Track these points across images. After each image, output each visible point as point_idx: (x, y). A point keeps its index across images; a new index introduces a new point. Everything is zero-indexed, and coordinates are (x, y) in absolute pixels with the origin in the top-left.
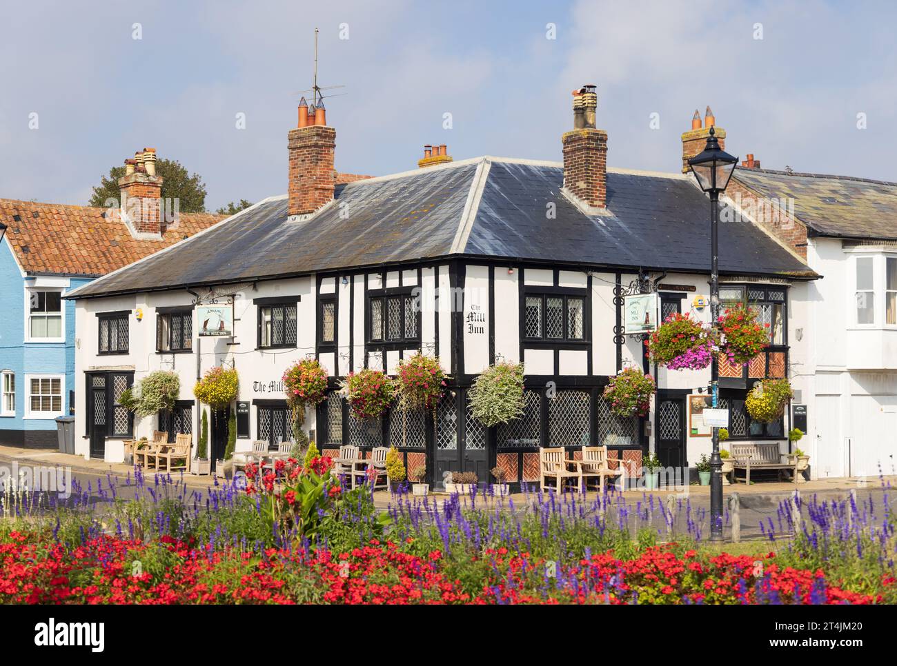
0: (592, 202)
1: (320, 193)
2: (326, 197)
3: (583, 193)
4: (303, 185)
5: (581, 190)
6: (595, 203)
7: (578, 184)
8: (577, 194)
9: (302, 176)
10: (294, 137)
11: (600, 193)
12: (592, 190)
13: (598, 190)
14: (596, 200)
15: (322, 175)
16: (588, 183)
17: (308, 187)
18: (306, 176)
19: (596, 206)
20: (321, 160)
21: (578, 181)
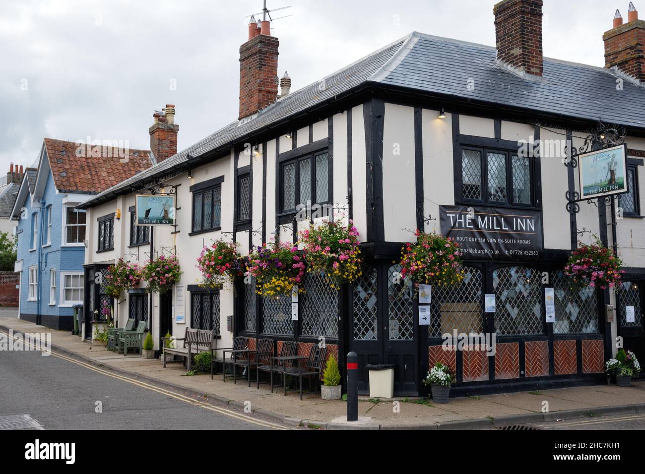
0: (528, 69)
1: (263, 95)
2: (269, 99)
3: (518, 59)
4: (250, 90)
5: (517, 56)
6: (532, 70)
7: (512, 52)
8: (511, 63)
9: (249, 83)
10: (244, 49)
11: (536, 60)
12: (529, 56)
13: (534, 57)
14: (533, 67)
15: (265, 79)
16: (524, 48)
17: (254, 91)
18: (252, 81)
19: (532, 73)
20: (266, 65)
21: (512, 49)
